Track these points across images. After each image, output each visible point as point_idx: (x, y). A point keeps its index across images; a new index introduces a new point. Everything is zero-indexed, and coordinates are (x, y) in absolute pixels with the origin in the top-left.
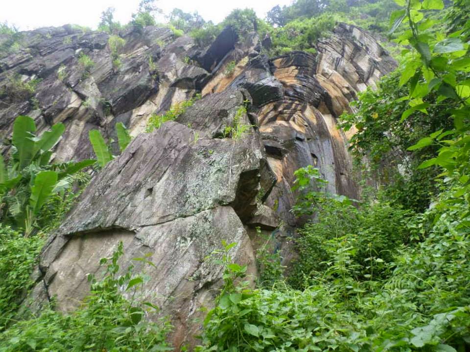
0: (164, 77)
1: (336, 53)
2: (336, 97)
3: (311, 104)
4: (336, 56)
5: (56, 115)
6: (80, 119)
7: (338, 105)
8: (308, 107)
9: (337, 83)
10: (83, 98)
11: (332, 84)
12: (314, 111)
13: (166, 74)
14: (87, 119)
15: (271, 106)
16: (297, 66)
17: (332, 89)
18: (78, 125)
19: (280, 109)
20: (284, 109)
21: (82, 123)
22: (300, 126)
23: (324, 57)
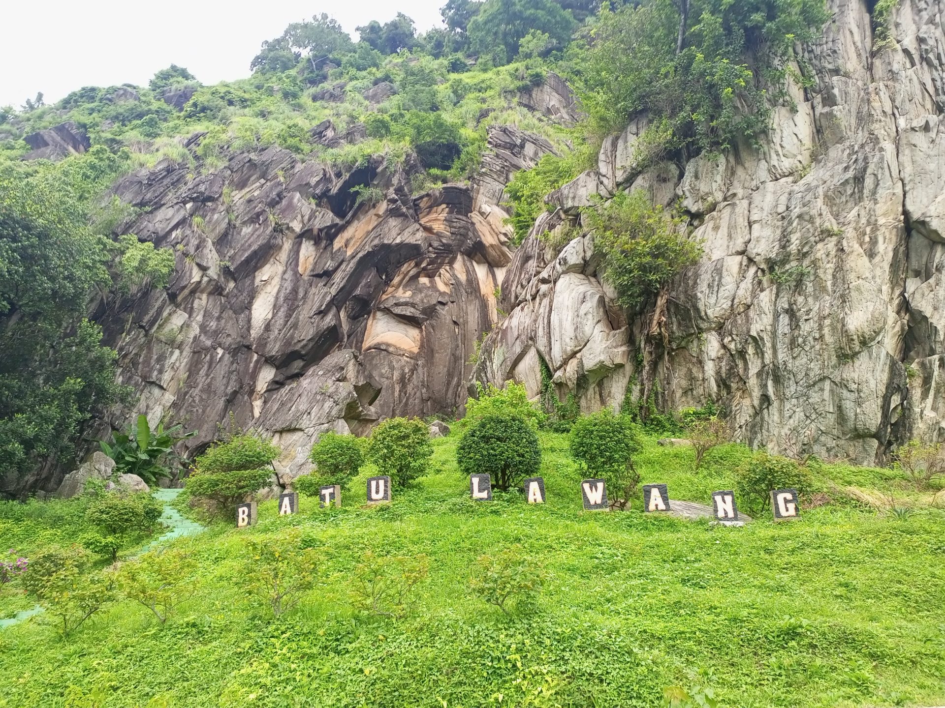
0: (288, 228)
1: (497, 183)
2: (492, 246)
3: (463, 253)
4: (498, 188)
5: (180, 293)
6: (202, 292)
7: (494, 253)
8: (459, 257)
9: (494, 227)
10: (203, 269)
11: (489, 227)
12: (465, 265)
13: (291, 225)
14: (209, 290)
15: (413, 264)
16: (448, 204)
17: (487, 234)
18: (201, 299)
19: (423, 265)
20: (428, 265)
21: (204, 296)
22: (446, 284)
23: (481, 191)
